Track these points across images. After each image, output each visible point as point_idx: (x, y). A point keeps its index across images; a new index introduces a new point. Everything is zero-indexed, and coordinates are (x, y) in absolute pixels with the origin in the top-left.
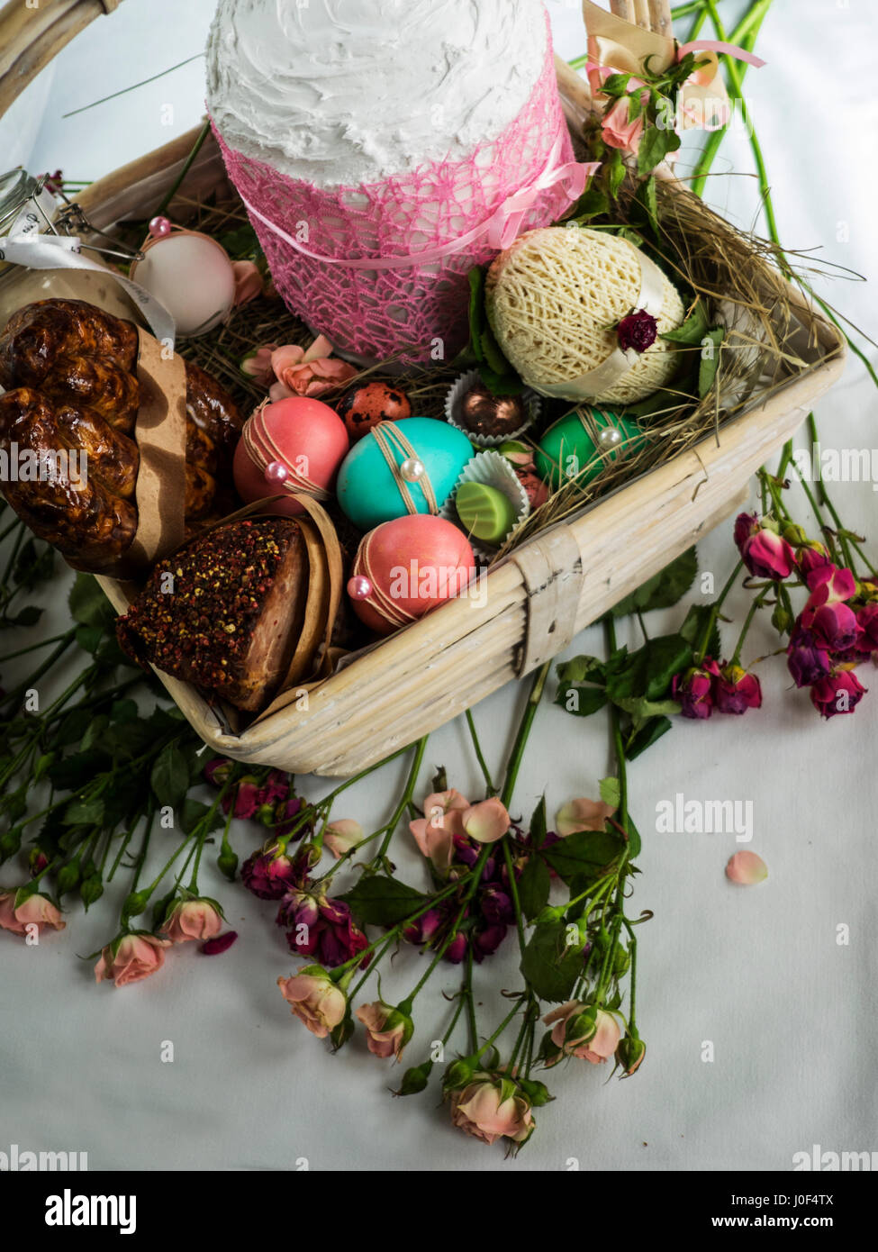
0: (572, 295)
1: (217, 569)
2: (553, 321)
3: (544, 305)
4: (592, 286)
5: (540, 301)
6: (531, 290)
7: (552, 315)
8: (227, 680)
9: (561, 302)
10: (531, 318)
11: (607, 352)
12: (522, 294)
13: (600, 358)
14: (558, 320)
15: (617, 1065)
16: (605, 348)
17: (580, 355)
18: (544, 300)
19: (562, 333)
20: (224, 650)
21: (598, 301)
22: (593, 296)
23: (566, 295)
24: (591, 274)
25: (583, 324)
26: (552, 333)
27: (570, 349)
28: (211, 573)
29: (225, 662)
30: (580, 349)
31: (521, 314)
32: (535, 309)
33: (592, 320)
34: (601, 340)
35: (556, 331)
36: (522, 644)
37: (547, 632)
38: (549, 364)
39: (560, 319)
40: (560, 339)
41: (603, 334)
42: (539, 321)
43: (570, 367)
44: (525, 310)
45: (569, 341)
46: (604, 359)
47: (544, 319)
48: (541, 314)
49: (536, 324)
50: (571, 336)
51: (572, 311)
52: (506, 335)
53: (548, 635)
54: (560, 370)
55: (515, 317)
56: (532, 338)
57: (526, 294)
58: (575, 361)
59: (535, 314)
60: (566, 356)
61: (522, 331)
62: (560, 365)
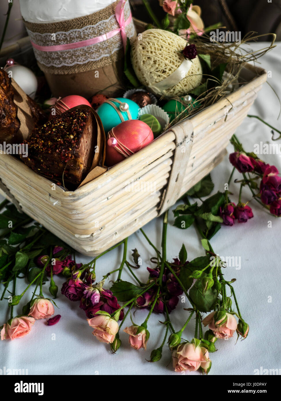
0: (165, 42)
1: (61, 123)
2: (160, 52)
3: (156, 46)
4: (171, 40)
5: (154, 45)
6: (150, 42)
7: (159, 49)
8: (71, 157)
9: (162, 44)
10: (151, 52)
11: (180, 63)
12: (147, 44)
13: (177, 66)
14: (161, 51)
15: (239, 336)
16: (179, 62)
17: (171, 65)
18: (156, 44)
19: (164, 56)
20: (70, 144)
21: (174, 44)
22: (172, 43)
23: (164, 43)
24: (170, 37)
25: (170, 52)
26: (160, 56)
27: (167, 62)
28: (58, 124)
29: (70, 149)
30: (170, 62)
31: (148, 51)
32: (153, 48)
33: (173, 51)
34: (177, 58)
35: (161, 55)
36: (166, 187)
37: (175, 181)
38: (159, 70)
39: (162, 51)
40: (163, 58)
41: (177, 56)
42: (155, 52)
43: (167, 70)
44: (149, 49)
45: (166, 59)
46: (179, 66)
47: (156, 51)
48: (155, 50)
49: (154, 54)
50: (167, 57)
51: (166, 48)
52: (142, 63)
53: (175, 183)
54: (164, 73)
55: (145, 53)
56: (153, 60)
57: (149, 44)
58: (169, 67)
59: (153, 50)
60: (166, 65)
61: (149, 58)
62: (164, 70)
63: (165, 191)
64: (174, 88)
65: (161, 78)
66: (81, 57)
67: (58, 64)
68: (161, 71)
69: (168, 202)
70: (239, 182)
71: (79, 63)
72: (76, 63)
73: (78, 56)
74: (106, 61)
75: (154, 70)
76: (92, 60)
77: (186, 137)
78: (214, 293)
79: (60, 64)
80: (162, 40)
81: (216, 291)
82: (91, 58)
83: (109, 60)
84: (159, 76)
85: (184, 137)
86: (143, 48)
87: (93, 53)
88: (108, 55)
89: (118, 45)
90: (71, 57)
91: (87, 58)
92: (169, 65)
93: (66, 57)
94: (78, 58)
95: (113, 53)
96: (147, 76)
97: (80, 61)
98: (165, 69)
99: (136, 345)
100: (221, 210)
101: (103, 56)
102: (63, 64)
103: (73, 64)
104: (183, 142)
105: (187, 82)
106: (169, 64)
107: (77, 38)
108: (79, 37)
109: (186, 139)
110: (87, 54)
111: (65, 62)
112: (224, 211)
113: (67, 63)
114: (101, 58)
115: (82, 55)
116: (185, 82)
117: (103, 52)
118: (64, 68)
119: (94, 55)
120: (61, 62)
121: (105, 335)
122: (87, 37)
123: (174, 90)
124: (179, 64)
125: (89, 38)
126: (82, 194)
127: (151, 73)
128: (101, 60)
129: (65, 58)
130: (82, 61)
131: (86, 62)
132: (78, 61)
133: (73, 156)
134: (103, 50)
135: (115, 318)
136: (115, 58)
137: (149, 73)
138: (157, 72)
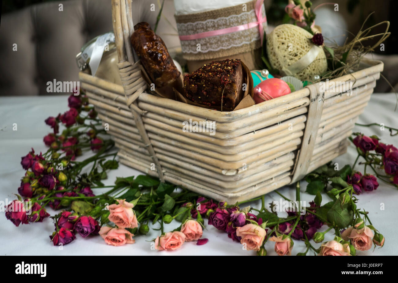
0: (297, 32)
2: (293, 38)
3: (289, 34)
7: (292, 36)
10: (285, 39)
15: (376, 246)
18: (289, 32)
19: (296, 42)
20: (228, 72)
25: (301, 39)
29: (229, 75)
30: (301, 48)
31: (282, 38)
32: (287, 35)
33: (303, 38)
34: (307, 44)
35: (294, 41)
36: (300, 147)
37: (308, 143)
38: (292, 54)
39: (294, 37)
40: (295, 43)
41: (307, 43)
42: (288, 39)
43: (298, 54)
44: (284, 36)
45: (298, 44)
46: (308, 51)
47: (290, 38)
48: (289, 36)
49: (287, 40)
50: (299, 43)
51: (298, 36)
52: (277, 49)
53: (308, 145)
54: (296, 57)
55: (281, 40)
56: (286, 45)
57: (283, 32)
58: (300, 51)
59: (287, 37)
60: (297, 49)
61: (283, 44)
62: (296, 54)
63: (299, 151)
64: (304, 71)
65: (293, 61)
66: (225, 43)
67: (205, 50)
68: (294, 54)
69: (301, 166)
70: (363, 164)
71: (223, 48)
72: (221, 48)
73: (223, 42)
74: (246, 48)
75: (288, 54)
76: (235, 46)
77: (319, 95)
78: (350, 215)
79: (207, 49)
80: (294, 30)
81: (352, 212)
82: (234, 44)
83: (249, 47)
84: (292, 59)
85: (317, 95)
86: (278, 36)
87: (235, 39)
88: (248, 43)
89: (256, 35)
90: (216, 43)
91: (230, 44)
92: (300, 50)
93: (213, 42)
94: (223, 43)
95: (252, 41)
96: (281, 60)
97: (224, 46)
98: (297, 52)
99: (282, 249)
100: (348, 177)
101: (244, 43)
102: (210, 49)
103: (218, 49)
104: (316, 99)
105: (315, 67)
106: (300, 48)
107: (223, 25)
108: (225, 25)
109: (319, 97)
110: (231, 40)
111: (211, 47)
112: (352, 178)
113: (214, 48)
114: (241, 44)
115: (227, 41)
116: (314, 66)
117: (244, 39)
118: (210, 53)
119: (237, 42)
120: (208, 48)
121: (254, 238)
122: (232, 25)
123: (304, 73)
124: (308, 49)
125: (234, 25)
126: (236, 115)
127: (285, 56)
128: (242, 47)
129: (211, 44)
130: (226, 46)
131: (230, 47)
132: (222, 46)
133: (231, 80)
134: (244, 38)
135: (263, 227)
136: (254, 47)
137: (283, 57)
138: (290, 55)
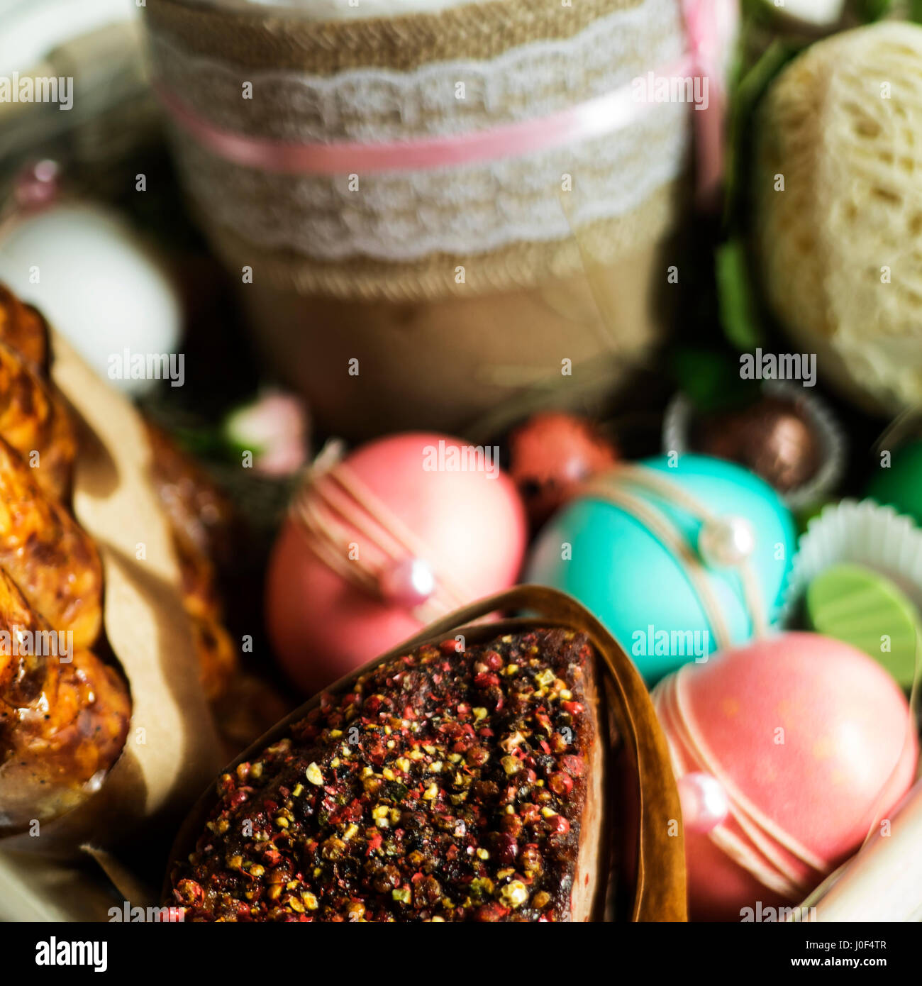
1: (416, 755)
10: (908, 164)
12: (888, 111)
28: (404, 765)
44: (897, 145)
55: (871, 165)
57: (897, 111)
61: (881, 194)
72: (430, 243)
82: (522, 223)
86: (861, 133)
93: (378, 207)
94: (447, 219)
103: (414, 250)
122: (514, 110)
130: (469, 235)
